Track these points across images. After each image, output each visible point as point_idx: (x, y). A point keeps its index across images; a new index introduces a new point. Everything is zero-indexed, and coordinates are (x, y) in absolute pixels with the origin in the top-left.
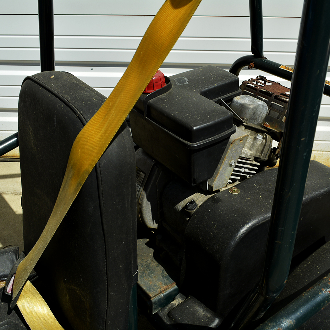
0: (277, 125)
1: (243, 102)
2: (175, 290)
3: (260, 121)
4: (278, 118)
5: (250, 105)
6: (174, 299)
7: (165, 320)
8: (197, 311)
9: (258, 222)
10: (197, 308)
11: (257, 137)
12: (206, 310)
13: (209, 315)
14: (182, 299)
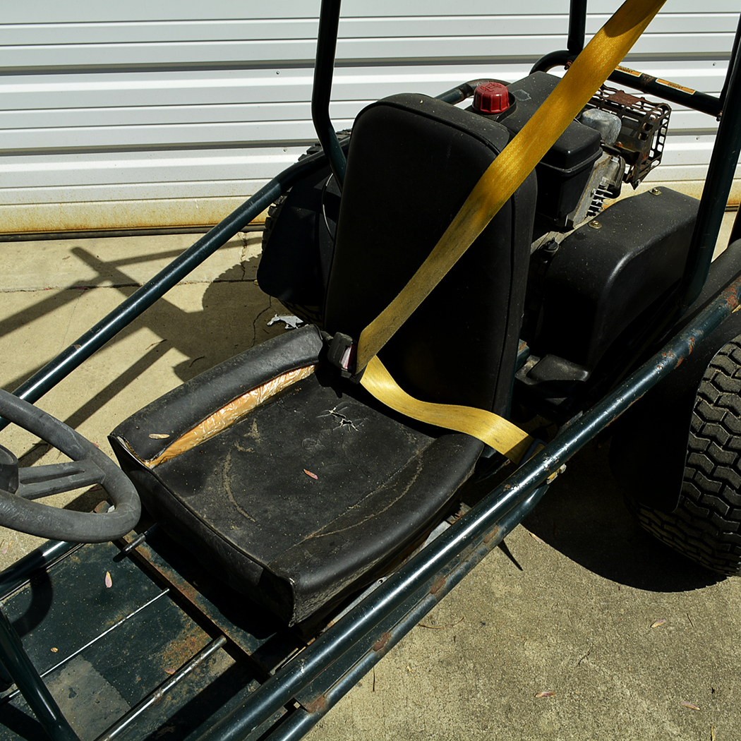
0: (632, 144)
1: (596, 119)
2: (526, 351)
3: (613, 140)
4: (632, 135)
5: (606, 121)
6: (525, 363)
7: (526, 382)
8: (561, 367)
9: (630, 257)
10: (559, 364)
11: (613, 160)
12: (571, 365)
13: (575, 370)
14: (536, 360)
